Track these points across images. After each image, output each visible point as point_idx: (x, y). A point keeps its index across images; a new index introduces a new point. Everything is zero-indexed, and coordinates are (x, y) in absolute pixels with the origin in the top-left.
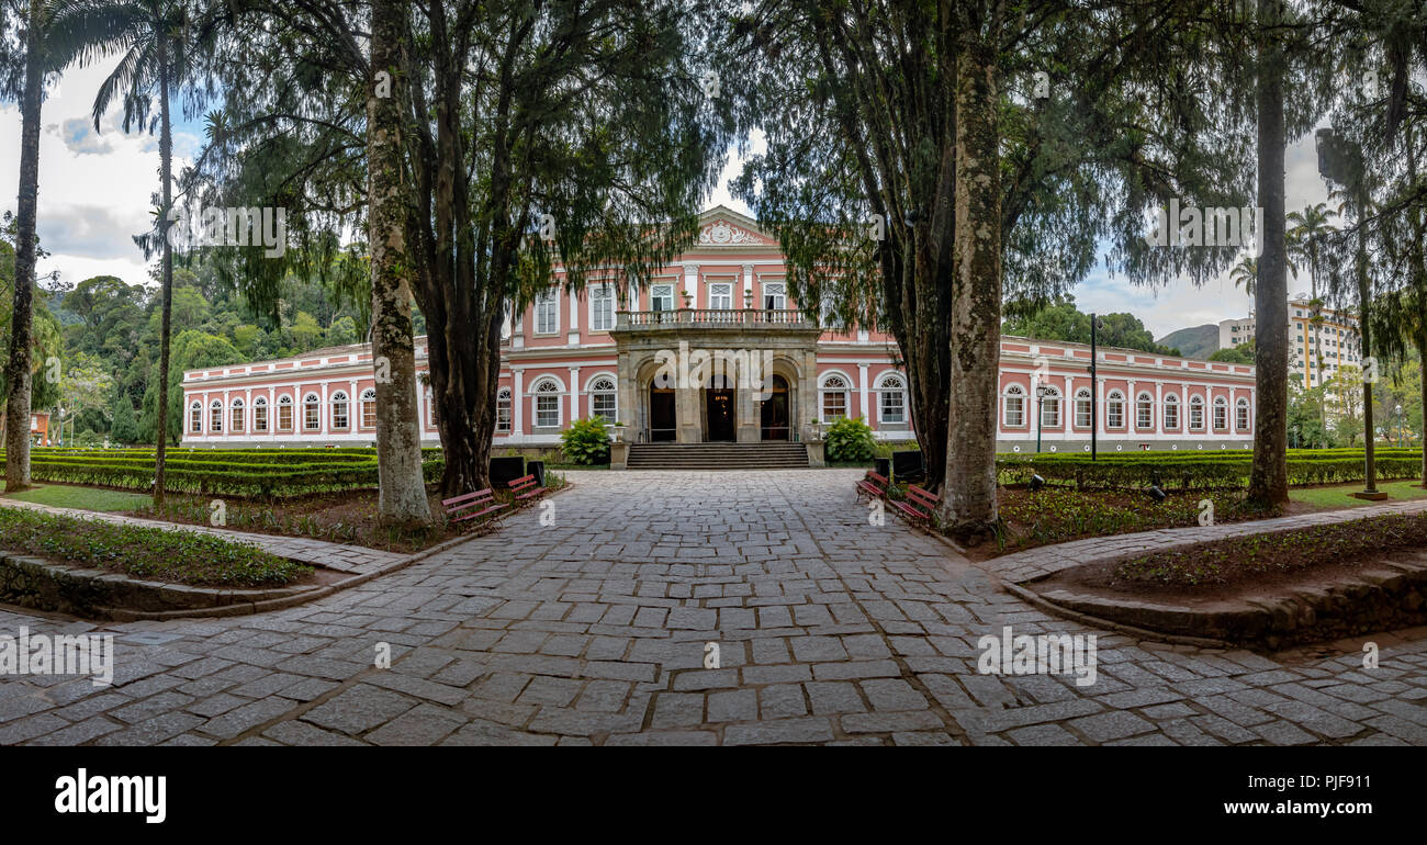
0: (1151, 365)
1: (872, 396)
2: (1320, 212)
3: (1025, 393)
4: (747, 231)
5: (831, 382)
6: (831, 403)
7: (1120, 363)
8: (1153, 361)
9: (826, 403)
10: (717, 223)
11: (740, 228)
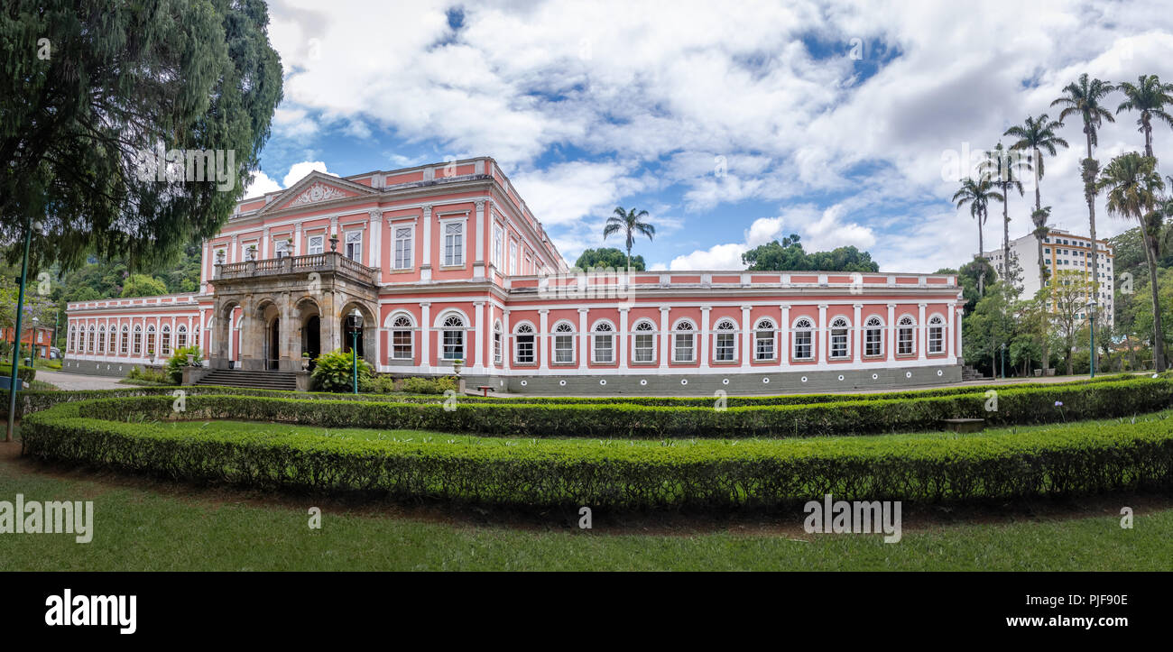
0: (775, 285)
1: (433, 335)
2: (1044, 126)
3: (614, 329)
4: (335, 188)
5: (401, 321)
6: (399, 341)
7: (732, 285)
8: (778, 279)
9: (395, 341)
10: (314, 185)
11: (329, 186)
